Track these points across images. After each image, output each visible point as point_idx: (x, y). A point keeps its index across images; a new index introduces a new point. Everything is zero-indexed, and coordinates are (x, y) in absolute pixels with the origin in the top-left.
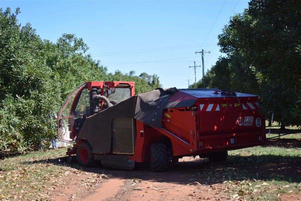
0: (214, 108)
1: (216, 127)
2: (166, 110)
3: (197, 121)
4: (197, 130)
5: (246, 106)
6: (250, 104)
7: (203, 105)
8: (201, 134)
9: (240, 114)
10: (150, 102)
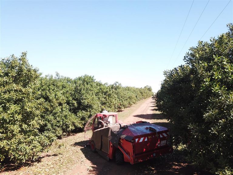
0: (144, 139)
1: (145, 150)
2: (120, 138)
3: (133, 148)
4: (134, 153)
5: (162, 135)
6: (164, 134)
7: (138, 139)
8: (136, 155)
9: (159, 140)
10: (115, 132)
